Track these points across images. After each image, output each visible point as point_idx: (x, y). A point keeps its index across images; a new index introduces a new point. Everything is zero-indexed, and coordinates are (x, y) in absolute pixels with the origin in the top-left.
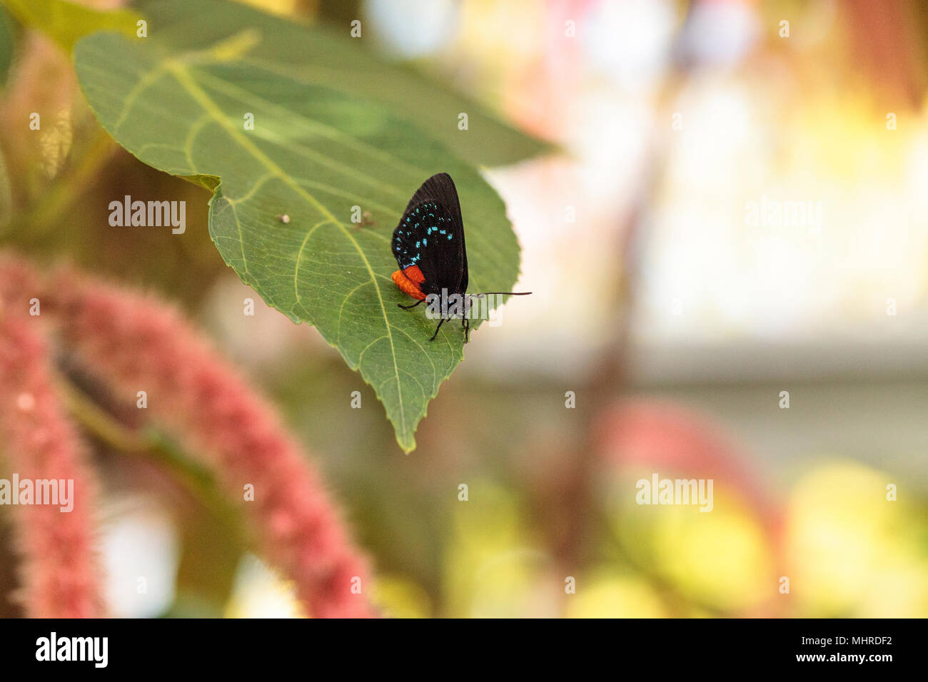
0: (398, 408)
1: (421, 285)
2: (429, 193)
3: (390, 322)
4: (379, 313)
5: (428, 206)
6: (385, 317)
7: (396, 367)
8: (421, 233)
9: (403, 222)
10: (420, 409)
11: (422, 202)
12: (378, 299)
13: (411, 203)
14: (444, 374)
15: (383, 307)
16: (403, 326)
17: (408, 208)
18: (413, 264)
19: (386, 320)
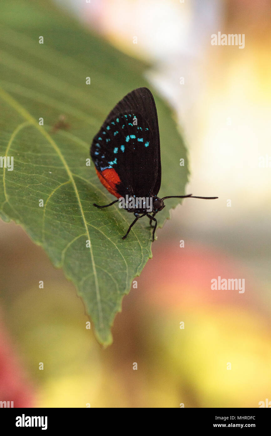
0: (96, 304)
1: (117, 186)
2: (130, 105)
3: (87, 221)
4: (77, 212)
5: (128, 117)
6: (83, 216)
7: (94, 264)
8: (120, 141)
9: (103, 129)
10: (115, 304)
11: (122, 113)
12: (76, 198)
13: (112, 113)
14: (136, 271)
15: (81, 206)
16: (99, 225)
17: (109, 117)
18: (110, 167)
19: (84, 219)
